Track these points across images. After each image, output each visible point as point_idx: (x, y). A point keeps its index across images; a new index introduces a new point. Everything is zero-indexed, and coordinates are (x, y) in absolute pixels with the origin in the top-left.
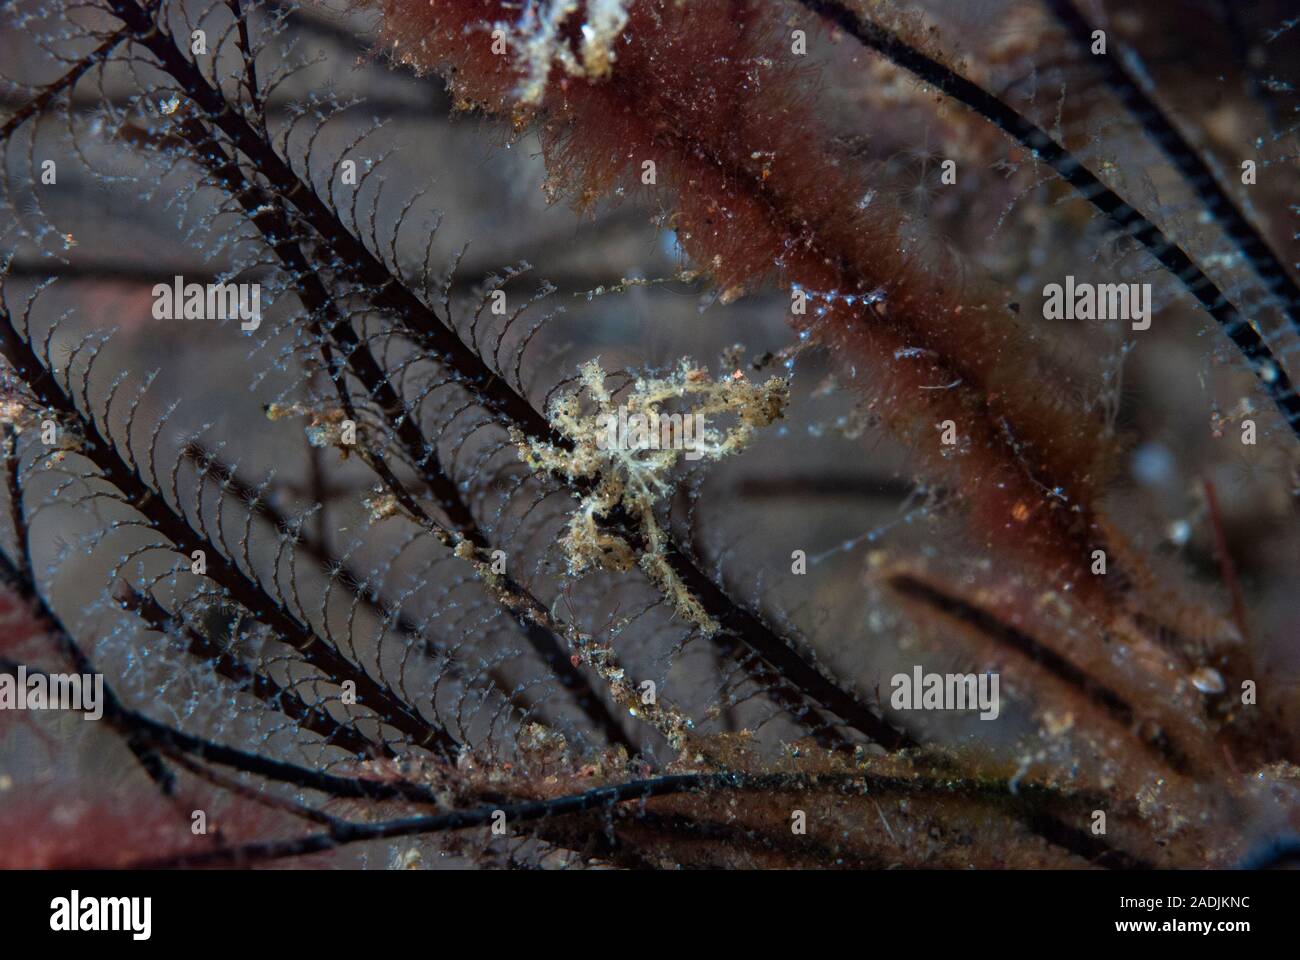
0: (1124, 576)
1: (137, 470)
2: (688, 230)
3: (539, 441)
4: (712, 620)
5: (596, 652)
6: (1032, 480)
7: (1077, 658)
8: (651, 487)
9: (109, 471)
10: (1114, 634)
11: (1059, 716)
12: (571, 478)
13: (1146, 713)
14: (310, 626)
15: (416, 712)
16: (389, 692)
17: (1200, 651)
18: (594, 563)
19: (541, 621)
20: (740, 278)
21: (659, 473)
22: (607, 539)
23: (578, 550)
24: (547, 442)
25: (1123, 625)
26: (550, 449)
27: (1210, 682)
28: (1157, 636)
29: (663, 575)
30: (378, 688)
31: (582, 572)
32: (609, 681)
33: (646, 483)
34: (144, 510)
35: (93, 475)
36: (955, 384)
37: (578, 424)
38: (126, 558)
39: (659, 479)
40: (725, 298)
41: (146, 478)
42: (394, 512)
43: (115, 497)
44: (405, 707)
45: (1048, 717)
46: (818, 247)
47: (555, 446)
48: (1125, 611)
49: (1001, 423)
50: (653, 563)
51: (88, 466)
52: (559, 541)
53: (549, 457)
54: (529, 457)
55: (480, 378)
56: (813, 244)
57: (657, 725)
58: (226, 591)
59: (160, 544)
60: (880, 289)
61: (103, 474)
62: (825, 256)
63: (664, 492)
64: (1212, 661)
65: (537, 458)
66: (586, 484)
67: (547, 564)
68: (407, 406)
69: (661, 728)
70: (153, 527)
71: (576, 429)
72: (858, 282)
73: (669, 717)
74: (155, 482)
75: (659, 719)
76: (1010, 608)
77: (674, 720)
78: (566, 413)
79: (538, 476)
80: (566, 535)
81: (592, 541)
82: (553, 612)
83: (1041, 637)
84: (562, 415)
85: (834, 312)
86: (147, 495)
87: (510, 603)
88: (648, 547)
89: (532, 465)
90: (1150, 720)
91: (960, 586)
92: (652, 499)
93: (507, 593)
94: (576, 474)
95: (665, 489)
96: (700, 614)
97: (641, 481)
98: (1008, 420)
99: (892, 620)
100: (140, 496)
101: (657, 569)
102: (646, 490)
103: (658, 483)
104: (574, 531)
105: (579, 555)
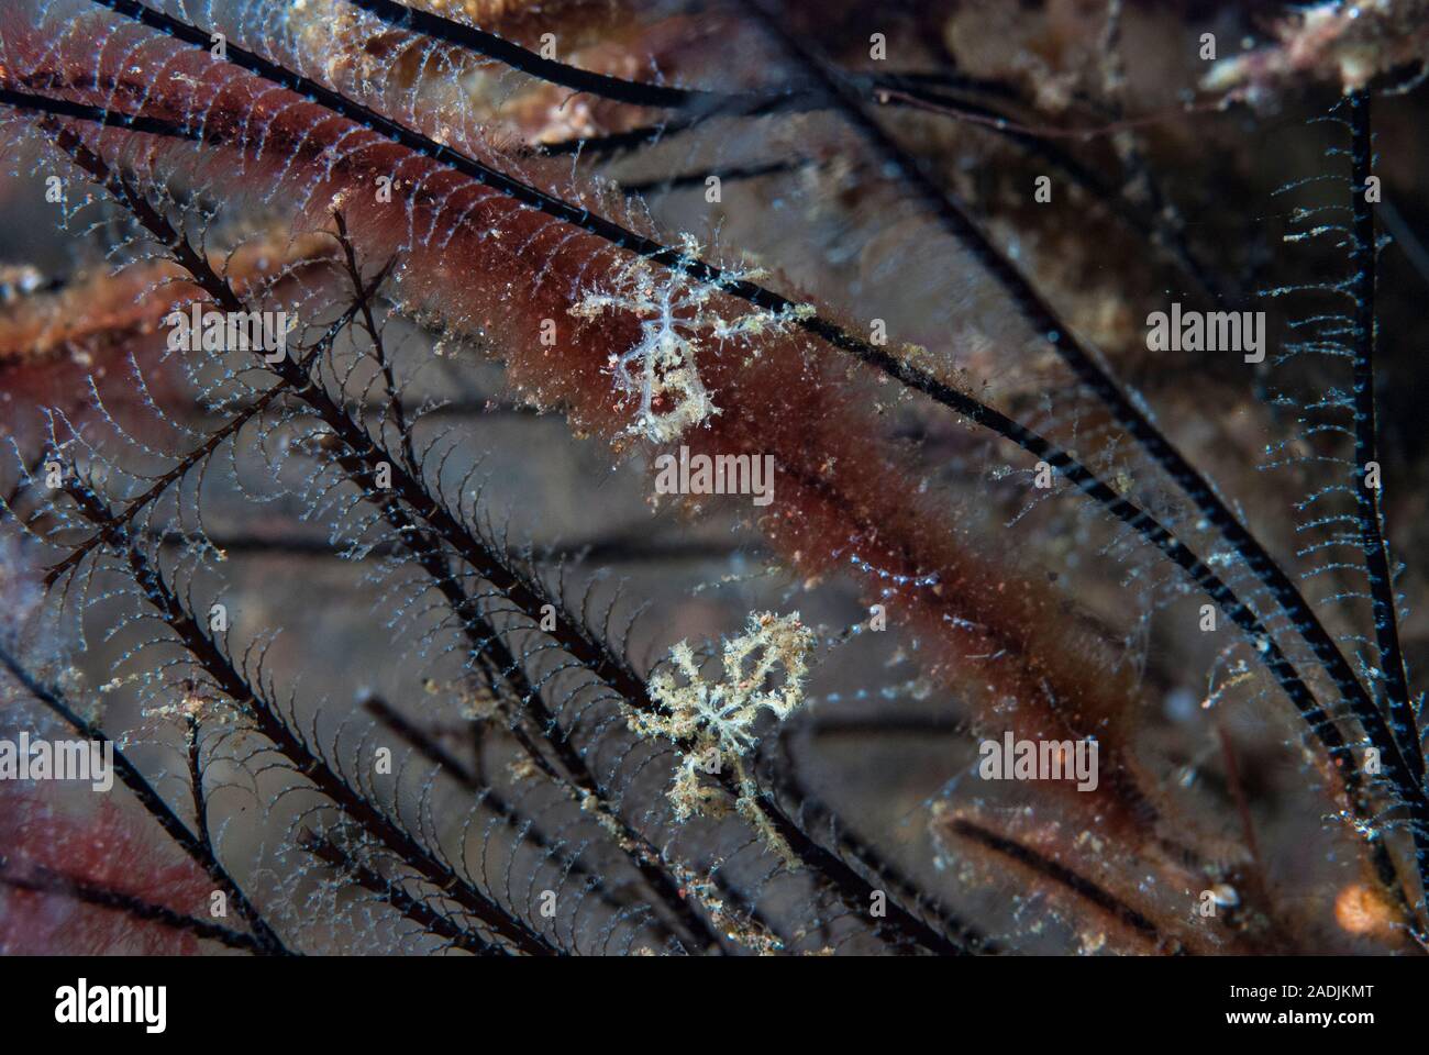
0: (1152, 809)
1: (305, 744)
2: (773, 531)
3: (644, 712)
4: (796, 857)
5: (699, 886)
6: (1070, 729)
7: (1109, 886)
8: (741, 741)
9: (281, 745)
10: (1143, 858)
11: (1094, 937)
12: (674, 740)
13: (1168, 932)
14: (453, 870)
15: (542, 938)
16: (520, 923)
17: (1217, 871)
18: (697, 811)
19: (654, 861)
20: (819, 570)
21: (746, 729)
22: (705, 792)
23: (683, 800)
24: (652, 712)
25: (1152, 850)
26: (654, 717)
27: (1225, 897)
28: (1181, 859)
29: (755, 815)
30: (511, 919)
31: (688, 819)
32: (711, 911)
33: (736, 739)
34: (313, 777)
35: (269, 749)
36: (1000, 653)
37: (674, 695)
38: (298, 818)
39: (745, 733)
40: (808, 585)
41: (313, 750)
42: (531, 774)
43: (288, 766)
44: (533, 934)
45: (1085, 937)
46: (882, 540)
47: (658, 714)
48: (1154, 838)
49: (1041, 683)
50: (746, 806)
51: (264, 741)
52: (667, 794)
53: (654, 724)
54: (637, 725)
55: (593, 663)
56: (877, 538)
57: (752, 946)
58: (382, 842)
59: (326, 805)
60: (934, 574)
61: (277, 748)
62: (890, 549)
63: (752, 744)
64: (1228, 879)
65: (643, 726)
66: (686, 744)
67: (654, 814)
68: (532, 687)
69: (755, 948)
70: (320, 791)
71: (672, 700)
72: (917, 568)
73: (761, 940)
74: (321, 754)
75: (753, 942)
76: (1052, 847)
77: (765, 942)
78: (663, 688)
79: (646, 741)
80: (671, 790)
81: (694, 791)
82: (664, 854)
83: (1079, 869)
84: (659, 690)
85: (898, 595)
86: (314, 764)
87: (628, 847)
88: (741, 793)
89: (640, 731)
90: (1173, 937)
91: (1009, 830)
92: (742, 751)
93: (625, 839)
94: (678, 736)
95: (751, 740)
96: (786, 851)
97: (730, 737)
98: (1048, 680)
99: (951, 861)
100: (309, 766)
101: (750, 811)
102: (735, 744)
103: (746, 736)
104: (679, 784)
105: (685, 805)
